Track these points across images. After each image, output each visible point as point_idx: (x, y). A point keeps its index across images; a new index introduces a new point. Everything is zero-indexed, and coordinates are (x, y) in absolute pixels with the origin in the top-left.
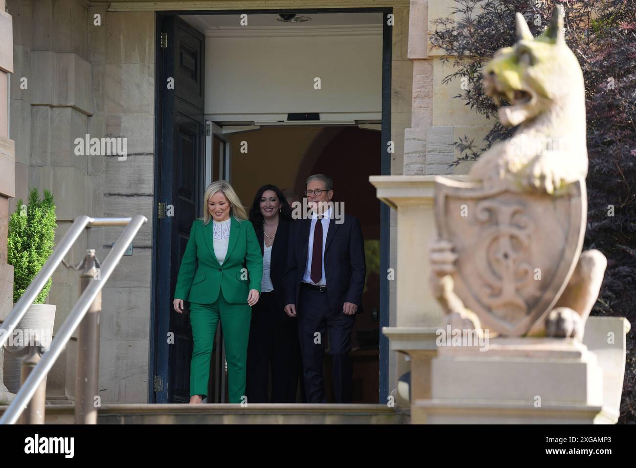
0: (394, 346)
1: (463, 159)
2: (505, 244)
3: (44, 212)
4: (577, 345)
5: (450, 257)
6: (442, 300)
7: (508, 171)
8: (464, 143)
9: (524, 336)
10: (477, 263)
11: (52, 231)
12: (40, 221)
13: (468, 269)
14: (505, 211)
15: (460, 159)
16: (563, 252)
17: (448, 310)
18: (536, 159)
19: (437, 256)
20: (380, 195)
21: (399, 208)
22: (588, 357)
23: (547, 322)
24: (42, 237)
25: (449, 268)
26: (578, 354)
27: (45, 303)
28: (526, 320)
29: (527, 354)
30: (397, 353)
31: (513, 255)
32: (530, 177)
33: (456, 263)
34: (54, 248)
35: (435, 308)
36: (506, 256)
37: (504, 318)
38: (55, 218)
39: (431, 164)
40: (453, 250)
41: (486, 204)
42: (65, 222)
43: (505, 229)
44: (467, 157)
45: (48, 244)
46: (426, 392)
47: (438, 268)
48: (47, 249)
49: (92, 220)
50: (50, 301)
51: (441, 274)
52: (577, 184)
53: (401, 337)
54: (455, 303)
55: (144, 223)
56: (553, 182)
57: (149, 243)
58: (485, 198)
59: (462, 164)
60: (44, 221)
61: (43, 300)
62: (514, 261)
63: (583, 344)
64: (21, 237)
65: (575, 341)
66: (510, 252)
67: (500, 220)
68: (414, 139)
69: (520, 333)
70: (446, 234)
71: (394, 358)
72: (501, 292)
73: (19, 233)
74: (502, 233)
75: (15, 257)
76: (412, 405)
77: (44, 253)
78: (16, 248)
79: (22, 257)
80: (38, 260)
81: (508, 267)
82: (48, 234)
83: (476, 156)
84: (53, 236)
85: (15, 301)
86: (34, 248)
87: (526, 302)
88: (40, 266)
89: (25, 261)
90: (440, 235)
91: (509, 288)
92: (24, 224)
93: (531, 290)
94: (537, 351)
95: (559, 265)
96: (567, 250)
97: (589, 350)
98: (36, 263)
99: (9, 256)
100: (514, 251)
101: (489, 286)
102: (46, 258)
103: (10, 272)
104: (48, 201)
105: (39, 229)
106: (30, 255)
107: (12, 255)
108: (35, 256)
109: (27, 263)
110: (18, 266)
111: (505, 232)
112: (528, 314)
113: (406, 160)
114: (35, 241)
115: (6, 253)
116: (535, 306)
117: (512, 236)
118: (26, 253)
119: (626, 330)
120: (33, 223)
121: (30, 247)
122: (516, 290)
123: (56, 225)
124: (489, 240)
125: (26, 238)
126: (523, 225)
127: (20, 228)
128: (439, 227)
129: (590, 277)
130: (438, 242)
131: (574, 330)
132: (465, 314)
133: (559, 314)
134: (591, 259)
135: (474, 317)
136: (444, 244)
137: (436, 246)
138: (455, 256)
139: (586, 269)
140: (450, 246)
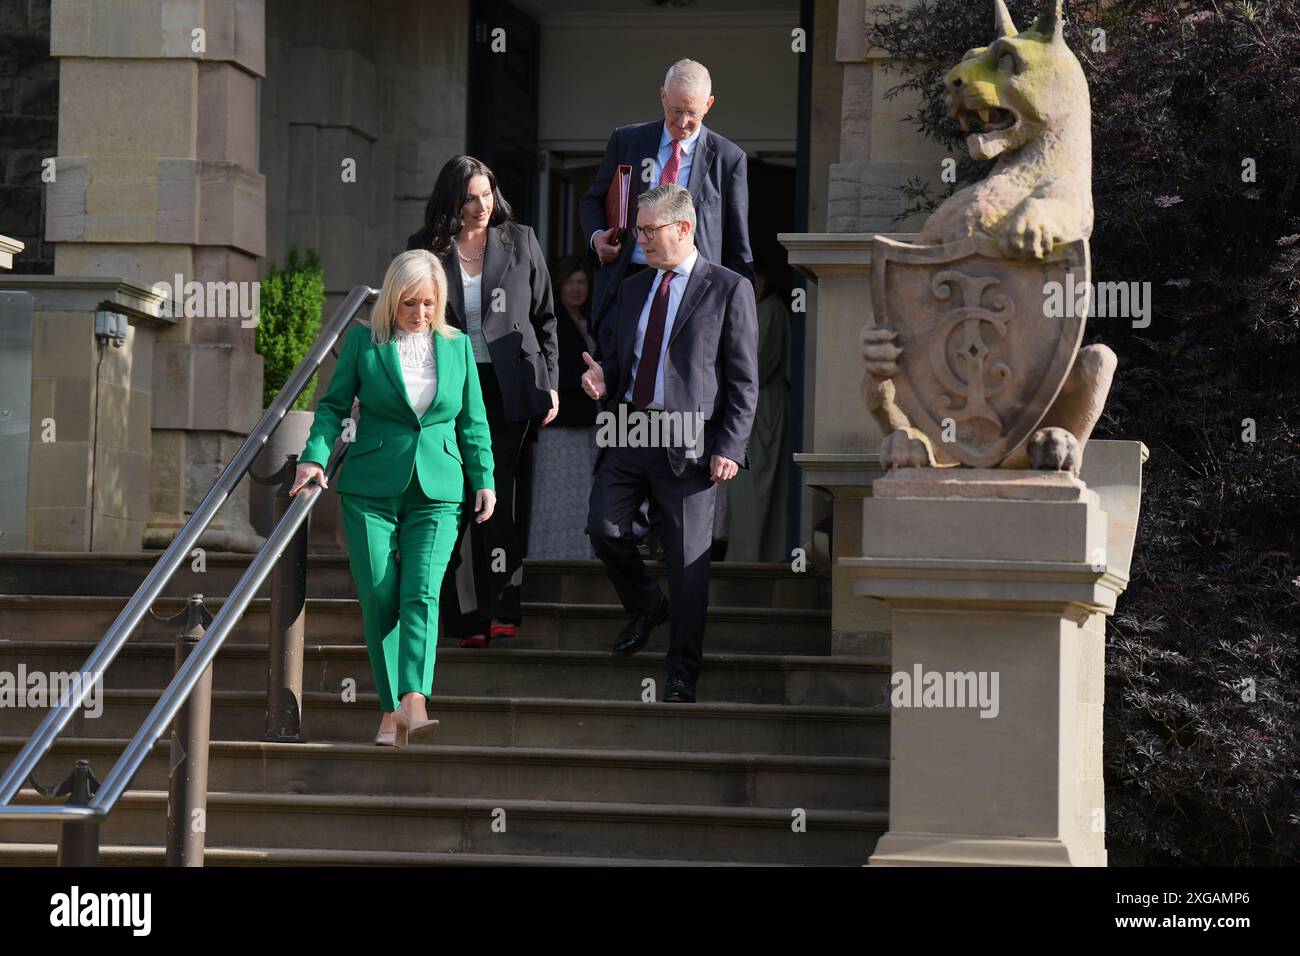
0: (809, 479)
1: (913, 210)
2: (972, 333)
3: (307, 280)
4: (1073, 480)
5: (893, 351)
6: (880, 414)
7: (979, 226)
8: (915, 187)
9: (997, 466)
10: (936, 358)
11: (318, 307)
12: (300, 293)
13: (918, 369)
14: (974, 285)
15: (908, 211)
16: (1056, 344)
17: (888, 428)
18: (1022, 207)
19: (872, 350)
20: (793, 259)
21: (819, 279)
22: (1087, 496)
23: (1031, 445)
24: (303, 314)
25: (890, 367)
26: (1076, 492)
28: (1001, 443)
29: (1000, 492)
30: (812, 489)
31: (983, 350)
32: (1012, 234)
33: (899, 360)
34: (320, 331)
35: (872, 426)
36: (974, 350)
37: (968, 440)
38: (322, 288)
39: (865, 216)
40: (897, 342)
41: (946, 274)
42: (338, 296)
43: (973, 311)
44: (919, 207)
45: (312, 325)
46: (856, 548)
47: (873, 366)
48: (311, 332)
51: (880, 376)
52: (1080, 243)
53: (820, 466)
54: (899, 419)
56: (1044, 244)
58: (945, 266)
59: (912, 218)
60: (306, 292)
61: (305, 405)
62: (985, 358)
63: (1081, 477)
64: (273, 314)
65: (1070, 474)
66: (979, 345)
67: (966, 297)
68: (843, 179)
69: (991, 462)
70: (886, 319)
71: (807, 498)
72: (966, 403)
73: (272, 309)
74: (968, 316)
75: (265, 343)
76: (834, 566)
77: (307, 339)
78: (267, 330)
79: (275, 343)
80: (298, 349)
81: (976, 366)
82: (313, 311)
83: (932, 207)
84: (319, 314)
85: (266, 406)
86: (292, 330)
87: (1000, 417)
88: (301, 357)
89: (280, 349)
90: (878, 320)
91: (976, 397)
92: (278, 297)
93: (1008, 399)
94: (1016, 486)
95: (1049, 364)
96: (1062, 342)
97: (1088, 487)
98: (295, 352)
99: (257, 341)
100: (986, 343)
101: (949, 394)
102: (309, 345)
103: (259, 364)
104: (313, 263)
105: (300, 305)
106: (287, 340)
107: (262, 340)
108: (293, 342)
109: (282, 353)
110: (269, 356)
111: (973, 315)
112: (1003, 435)
113: (831, 210)
114: (294, 320)
115: (253, 337)
116: (1014, 424)
117: (982, 321)
118: (281, 338)
119: (1143, 459)
120: (290, 295)
121: (286, 329)
122: (987, 400)
123: (324, 298)
124: (950, 327)
125: (280, 316)
126: (999, 306)
127: (273, 301)
128: (877, 308)
129: (1094, 382)
130: (875, 329)
131: (1069, 458)
132: (913, 434)
133: (1049, 435)
134: (1096, 355)
135: (925, 439)
136: (884, 333)
137: (873, 335)
138: (899, 350)
139: (1088, 370)
140: (892, 336)
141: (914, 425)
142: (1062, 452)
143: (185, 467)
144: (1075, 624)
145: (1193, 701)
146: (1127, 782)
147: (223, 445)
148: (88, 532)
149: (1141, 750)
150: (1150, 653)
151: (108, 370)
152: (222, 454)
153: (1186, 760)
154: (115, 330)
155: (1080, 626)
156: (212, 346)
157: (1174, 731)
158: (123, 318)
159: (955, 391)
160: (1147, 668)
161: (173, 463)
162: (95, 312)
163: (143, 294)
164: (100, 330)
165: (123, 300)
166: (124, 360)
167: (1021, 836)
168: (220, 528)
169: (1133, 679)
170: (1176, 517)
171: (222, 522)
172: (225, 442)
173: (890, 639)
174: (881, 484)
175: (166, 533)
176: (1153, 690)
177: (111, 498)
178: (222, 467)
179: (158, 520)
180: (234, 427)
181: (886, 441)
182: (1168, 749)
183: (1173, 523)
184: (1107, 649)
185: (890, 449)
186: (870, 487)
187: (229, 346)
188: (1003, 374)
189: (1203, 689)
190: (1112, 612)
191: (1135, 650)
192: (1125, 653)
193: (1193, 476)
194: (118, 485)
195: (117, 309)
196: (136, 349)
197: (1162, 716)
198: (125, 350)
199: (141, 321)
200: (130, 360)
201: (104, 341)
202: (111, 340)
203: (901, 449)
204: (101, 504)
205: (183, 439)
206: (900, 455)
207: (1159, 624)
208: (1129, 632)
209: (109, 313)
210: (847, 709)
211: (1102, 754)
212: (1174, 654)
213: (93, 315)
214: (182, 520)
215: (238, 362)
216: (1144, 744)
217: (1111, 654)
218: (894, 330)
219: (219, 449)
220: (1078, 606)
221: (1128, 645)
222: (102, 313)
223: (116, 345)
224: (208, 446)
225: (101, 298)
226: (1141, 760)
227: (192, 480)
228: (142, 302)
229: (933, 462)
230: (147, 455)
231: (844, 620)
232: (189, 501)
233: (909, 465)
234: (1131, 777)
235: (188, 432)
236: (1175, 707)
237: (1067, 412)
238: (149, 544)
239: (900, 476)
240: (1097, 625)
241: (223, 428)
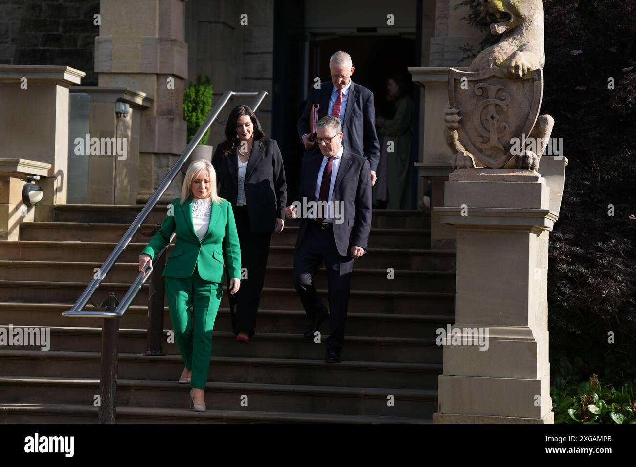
0: (421, 174)
1: (466, 58)
2: (492, 110)
3: (205, 89)
4: (535, 173)
5: (457, 118)
6: (452, 145)
7: (495, 64)
8: (467, 48)
9: (502, 167)
10: (476, 120)
11: (210, 100)
12: (203, 94)
13: (469, 126)
14: (493, 89)
15: (464, 58)
16: (528, 114)
18: (514, 55)
19: (449, 117)
20: (414, 79)
21: (426, 88)
22: (541, 180)
23: (517, 159)
24: (204, 103)
25: (456, 125)
26: (537, 178)
27: (206, 144)
28: (504, 157)
29: (504, 179)
30: (423, 179)
31: (497, 117)
33: (460, 122)
34: (210, 111)
35: (448, 150)
36: (492, 117)
37: (489, 156)
38: (212, 92)
39: (446, 60)
40: (459, 114)
41: (481, 84)
42: (218, 96)
43: (492, 100)
44: (469, 56)
45: (208, 108)
46: (441, 203)
47: (449, 125)
48: (207, 111)
49: (234, 93)
50: (209, 143)
51: (453, 129)
52: (539, 70)
53: (426, 168)
54: (460, 147)
55: (266, 96)
56: (523, 71)
57: (270, 109)
58: (480, 81)
59: (466, 61)
60: (205, 94)
61: (205, 142)
62: (497, 121)
63: (538, 172)
64: (191, 103)
65: (534, 171)
66: (495, 115)
67: (489, 95)
68: (436, 44)
69: (499, 166)
70: (455, 104)
71: (421, 182)
72: (489, 140)
73: (190, 101)
74: (490, 103)
75: (188, 116)
76: (432, 211)
77: (206, 114)
78: (189, 110)
79: (192, 116)
80: (202, 118)
81: (494, 124)
82: (208, 102)
83: (474, 56)
84: (211, 104)
85: (188, 143)
86: (199, 110)
87: (504, 146)
88: (203, 122)
89: (194, 118)
90: (451, 104)
91: (494, 137)
92: (193, 96)
93: (507, 138)
94: (510, 176)
95: (525, 124)
96: (531, 114)
97: (542, 176)
98: (200, 120)
99: (184, 115)
100: (498, 114)
101: (482, 136)
102: (206, 117)
103: (185, 125)
104: (208, 82)
105: (202, 99)
106: (197, 115)
107: (186, 114)
108: (200, 115)
109: (195, 120)
110: (189, 121)
111: (492, 102)
112: (505, 154)
113: (431, 58)
114: (200, 106)
115: (182, 113)
117: (496, 105)
118: (194, 114)
119: (566, 164)
120: (198, 95)
121: (197, 110)
122: (498, 139)
123: (212, 96)
124: (483, 107)
125: (194, 104)
126: (504, 98)
127: (191, 98)
128: (450, 99)
129: (545, 131)
130: (450, 108)
131: (533, 163)
132: (466, 153)
133: (525, 154)
134: (546, 119)
135: (471, 156)
136: (453, 110)
137: (449, 111)
138: (460, 118)
139: (542, 126)
140: (457, 111)
141: (466, 150)
142: (531, 161)
143: (154, 169)
144: (536, 235)
145: (586, 268)
146: (557, 303)
147: (170, 160)
148: (114, 197)
149: (563, 289)
150: (567, 248)
151: (121, 127)
152: (170, 163)
153: (583, 293)
154: (124, 110)
155: (538, 236)
156: (165, 117)
157: (577, 281)
158: (128, 105)
159: (484, 135)
160: (566, 255)
161: (149, 167)
162: (116, 103)
163: (135, 95)
164: (118, 110)
165: (127, 97)
166: (127, 122)
167: (512, 326)
168: (169, 195)
169: (560, 259)
170: (580, 190)
171: (170, 192)
172: (171, 159)
173: (456, 242)
174: (452, 175)
175: (146, 197)
176: (569, 264)
177: (123, 181)
178: (169, 169)
179: (143, 192)
180: (175, 151)
181: (455, 156)
182: (575, 289)
183: (578, 192)
184: (549, 246)
185: (456, 160)
186: (448, 177)
187: (172, 117)
188: (505, 127)
189: (591, 263)
190: (552, 230)
191: (561, 247)
192: (556, 248)
193: (587, 172)
194: (125, 176)
195: (125, 101)
196: (133, 117)
197: (572, 275)
198: (128, 119)
199: (134, 106)
200: (130, 122)
201: (119, 115)
202: (122, 115)
203: (461, 160)
204: (119, 185)
205: (153, 157)
206: (460, 163)
207: (571, 236)
208: (558, 239)
209: (121, 103)
210: (437, 272)
211: (547, 291)
212: (578, 248)
213: (114, 104)
214: (153, 191)
215: (176, 124)
216: (565, 287)
217: (551, 249)
218: (458, 109)
219: (168, 161)
220: (537, 227)
221: (558, 245)
222: (118, 103)
223: (125, 117)
224: (164, 160)
225: (118, 96)
226: (563, 294)
227: (157, 174)
228: (135, 98)
229: (475, 166)
230: (138, 163)
231: (436, 235)
232: (156, 184)
233: (464, 167)
234: (559, 301)
235: (155, 154)
236: (578, 271)
238: (140, 202)
239: (460, 172)
240: (545, 236)
241: (170, 152)
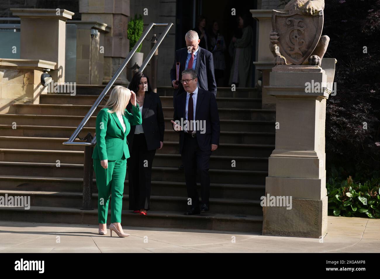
0: (257, 68)
1: (282, 4)
2: (296, 33)
3: (139, 22)
4: (319, 67)
5: (277, 37)
6: (274, 52)
7: (298, 7)
9: (301, 64)
10: (287, 39)
11: (142, 28)
12: (138, 25)
13: (283, 41)
14: (296, 21)
16: (315, 35)
17: (276, 55)
18: (308, 3)
20: (253, 16)
21: (260, 21)
22: (322, 71)
23: (309, 59)
24: (139, 30)
26: (320, 70)
27: (140, 52)
28: (302, 59)
29: (302, 70)
30: (258, 70)
31: (298, 37)
32: (305, 9)
33: (278, 39)
34: (142, 34)
35: (271, 55)
36: (296, 37)
37: (295, 58)
38: (143, 23)
39: (271, 6)
40: (278, 35)
41: (290, 19)
42: (146, 26)
43: (296, 27)
45: (141, 32)
46: (268, 84)
47: (272, 41)
48: (140, 34)
49: (155, 24)
50: (141, 52)
51: (274, 43)
52: (321, 11)
53: (260, 65)
54: (278, 53)
55: (172, 25)
56: (313, 11)
57: (174, 32)
58: (289, 17)
59: (281, 6)
60: (139, 24)
61: (139, 51)
62: (299, 39)
63: (321, 67)
64: (132, 30)
65: (319, 66)
66: (297, 35)
67: (294, 24)
69: (300, 64)
70: (275, 30)
71: (257, 72)
72: (294, 50)
73: (131, 29)
74: (295, 29)
75: (130, 37)
76: (263, 88)
77: (140, 35)
78: (130, 34)
79: (132, 37)
80: (137, 38)
81: (297, 41)
82: (141, 29)
83: (286, 3)
84: (142, 30)
85: (130, 51)
86: (136, 34)
87: (302, 52)
89: (133, 38)
90: (273, 30)
91: (297, 48)
92: (133, 25)
93: (304, 48)
94: (306, 69)
95: (314, 40)
96: (317, 35)
97: (323, 69)
98: (137, 39)
99: (128, 36)
100: (299, 35)
101: (290, 47)
102: (140, 37)
103: (128, 41)
104: (141, 18)
105: (138, 27)
106: (135, 36)
107: (129, 36)
108: (136, 36)
109: (134, 39)
110: (131, 40)
111: (296, 28)
112: (303, 57)
113: (262, 4)
114: (136, 31)
115: (127, 35)
116: (305, 54)
117: (298, 30)
118: (133, 35)
119: (336, 62)
120: (136, 25)
121: (135, 33)
122: (299, 48)
123: (143, 26)
124: (290, 31)
125: (133, 30)
126: (302, 26)
127: (131, 27)
128: (273, 27)
129: (325, 44)
130: (273, 32)
131: (318, 62)
132: (281, 57)
133: (314, 57)
134: (325, 38)
135: (284, 58)
136: (275, 33)
137: (272, 33)
138: (279, 37)
139: (323, 41)
140: (277, 34)
141: (282, 55)
142: (317, 61)
143: (112, 65)
144: (319, 101)
145: (346, 119)
146: (330, 138)
147: (120, 60)
148: (90, 80)
149: (334, 131)
150: (337, 108)
151: (94, 43)
152: (120, 62)
153: (345, 133)
154: (95, 33)
155: (320, 102)
156: (118, 37)
157: (341, 126)
158: (97, 31)
159: (291, 46)
160: (336, 112)
161: (109, 65)
162: (91, 29)
163: (101, 25)
164: (92, 34)
165: (97, 26)
166: (97, 40)
167: (305, 150)
168: (120, 80)
169: (333, 114)
170: (343, 76)
171: (120, 78)
172: (121, 60)
173: (276, 105)
174: (274, 69)
175: (107, 81)
176: (337, 117)
177: (95, 72)
178: (120, 65)
179: (106, 78)
180: (123, 56)
181: (275, 58)
182: (340, 130)
183: (343, 78)
184: (326, 107)
185: (276, 60)
186: (272, 70)
187: (121, 37)
188: (303, 42)
189: (349, 116)
190: (328, 98)
191: (333, 107)
192: (330, 108)
193: (347, 67)
194: (96, 70)
195: (96, 29)
196: (100, 38)
197: (339, 122)
198: (98, 38)
199: (101, 31)
200: (99, 40)
201: (93, 36)
202: (94, 36)
203: (279, 60)
204: (93, 74)
205: (111, 59)
206: (278, 62)
207: (339, 101)
208: (332, 103)
209: (94, 29)
210: (265, 121)
212: (342, 108)
213: (90, 30)
214: (111, 78)
215: (124, 41)
216: (335, 129)
217: (328, 108)
218: (277, 32)
219: (119, 61)
220: (320, 97)
221: (331, 106)
222: (92, 29)
223: (96, 37)
224: (117, 61)
225: (92, 26)
226: (334, 133)
227: (113, 69)
228: (101, 27)
229: (286, 64)
230: (103, 62)
231: (265, 101)
232: (113, 73)
233: (281, 64)
234: (331, 137)
235: (112, 57)
236: (342, 121)
237: (318, 51)
238: (104, 83)
239: (279, 67)
240: (324, 101)
241: (120, 56)
